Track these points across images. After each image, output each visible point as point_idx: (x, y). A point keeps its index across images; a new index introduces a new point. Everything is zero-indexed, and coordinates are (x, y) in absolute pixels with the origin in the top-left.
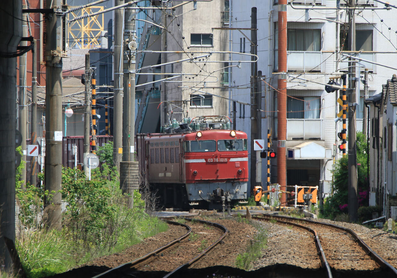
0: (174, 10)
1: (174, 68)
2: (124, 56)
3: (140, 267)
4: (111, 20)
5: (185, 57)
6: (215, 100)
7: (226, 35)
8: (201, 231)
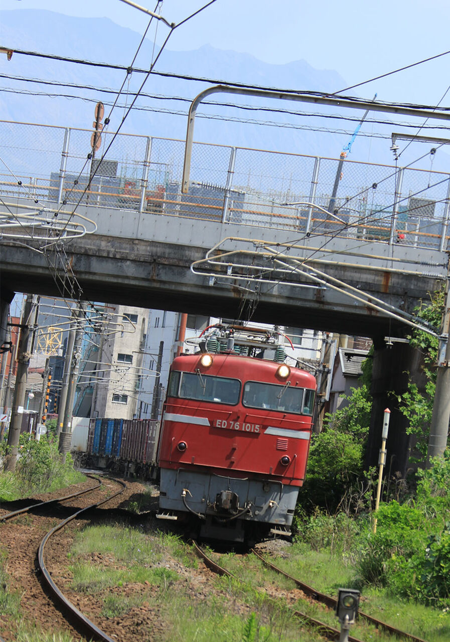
0: (108, 335)
1: (105, 374)
2: (72, 362)
3: (64, 503)
4: (67, 338)
5: (112, 368)
6: (129, 399)
7: (142, 358)
8: (109, 484)
